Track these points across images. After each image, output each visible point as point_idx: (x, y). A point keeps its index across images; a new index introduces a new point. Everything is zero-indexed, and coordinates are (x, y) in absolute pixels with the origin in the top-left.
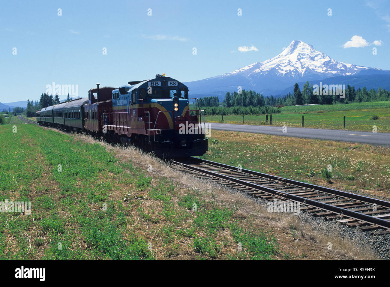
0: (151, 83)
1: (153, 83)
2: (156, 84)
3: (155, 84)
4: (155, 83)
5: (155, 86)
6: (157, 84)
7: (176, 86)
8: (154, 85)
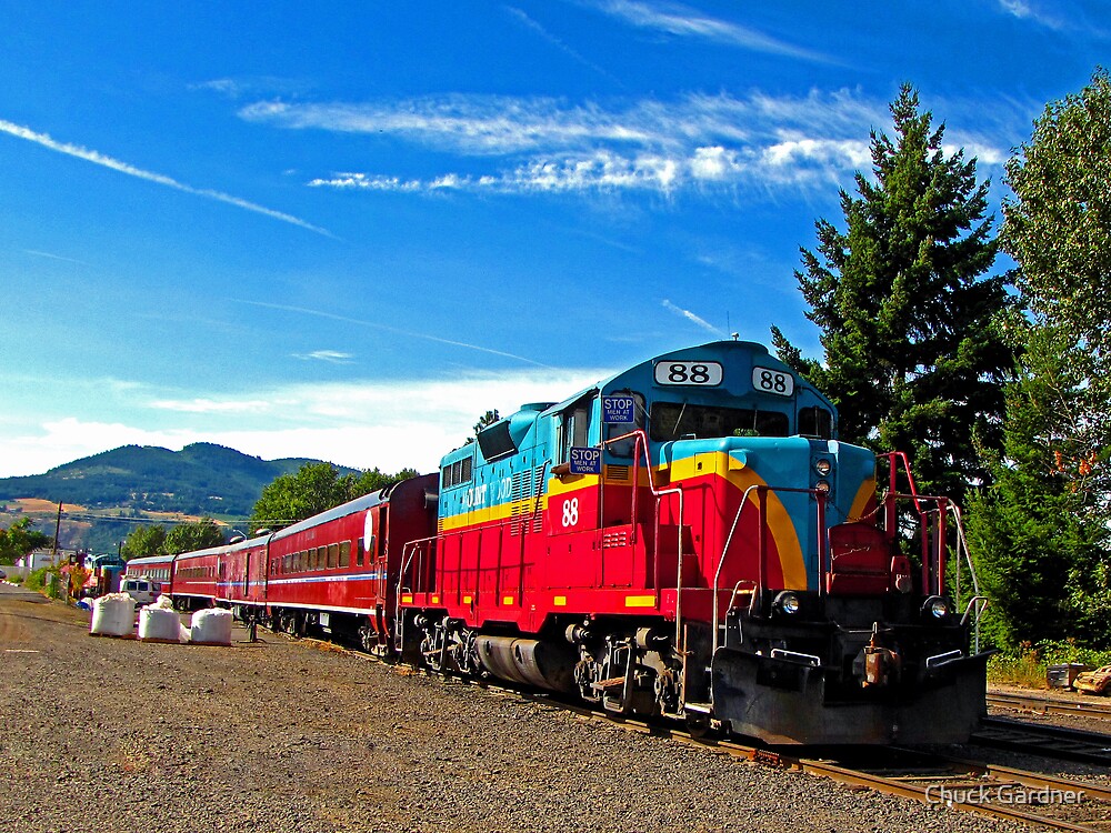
0: (672, 368)
1: (679, 369)
2: (697, 373)
3: (689, 373)
4: (693, 369)
5: (688, 382)
6: (703, 374)
7: (784, 393)
8: (685, 377)
